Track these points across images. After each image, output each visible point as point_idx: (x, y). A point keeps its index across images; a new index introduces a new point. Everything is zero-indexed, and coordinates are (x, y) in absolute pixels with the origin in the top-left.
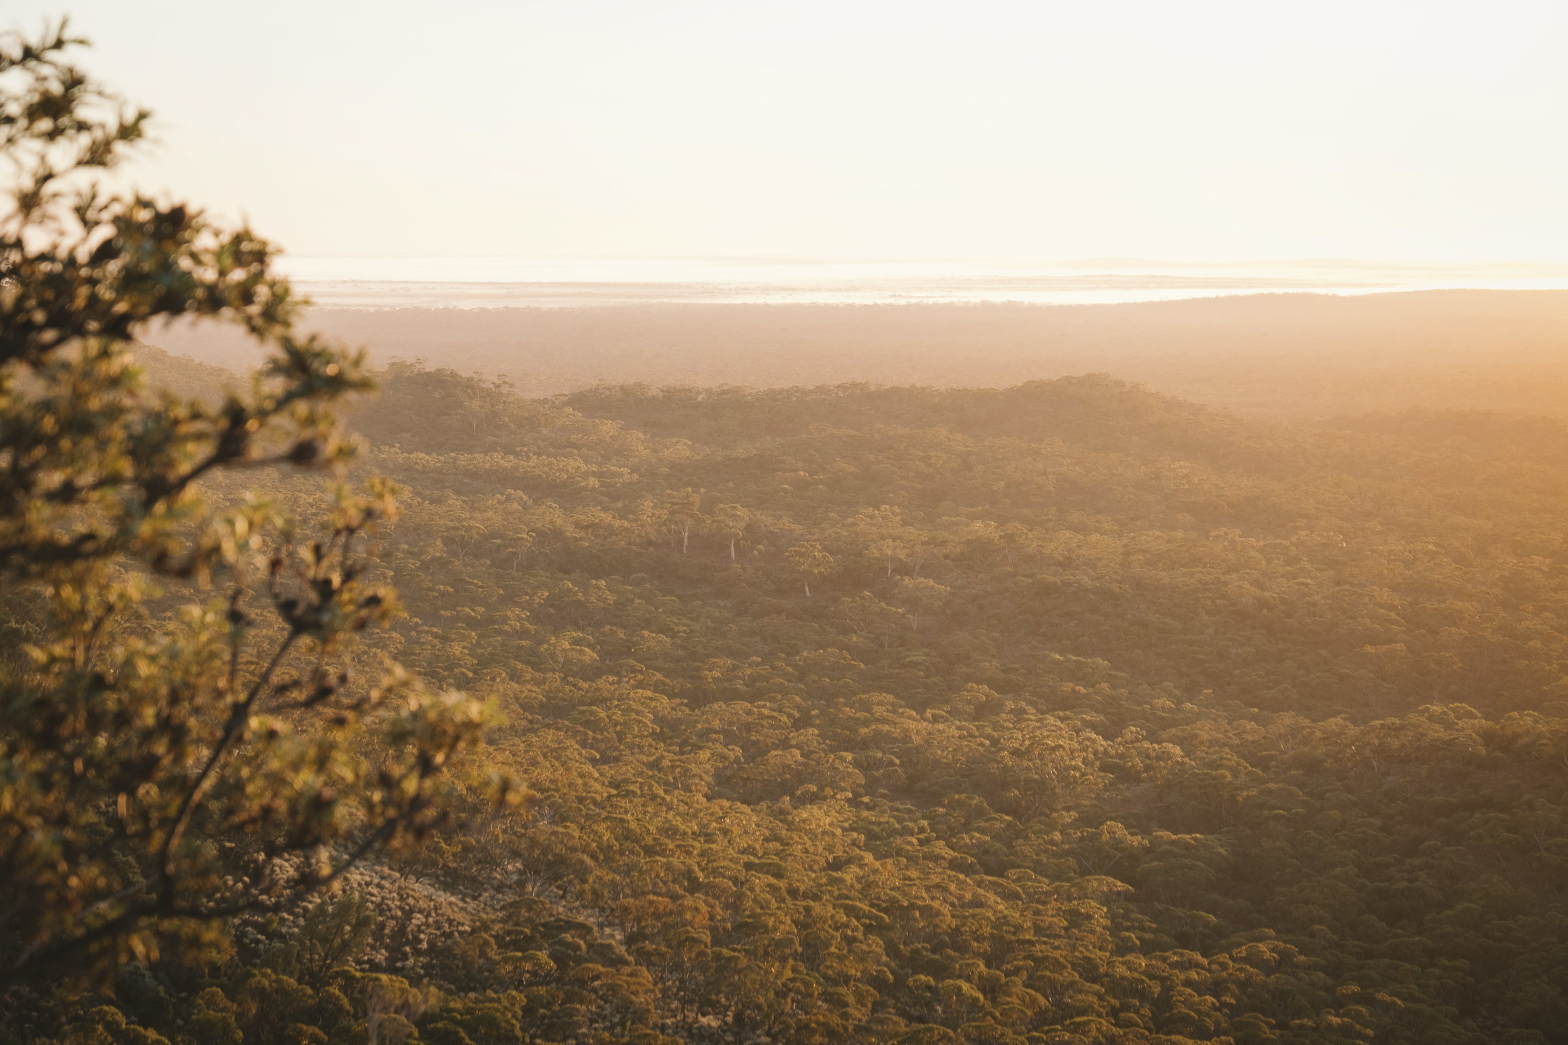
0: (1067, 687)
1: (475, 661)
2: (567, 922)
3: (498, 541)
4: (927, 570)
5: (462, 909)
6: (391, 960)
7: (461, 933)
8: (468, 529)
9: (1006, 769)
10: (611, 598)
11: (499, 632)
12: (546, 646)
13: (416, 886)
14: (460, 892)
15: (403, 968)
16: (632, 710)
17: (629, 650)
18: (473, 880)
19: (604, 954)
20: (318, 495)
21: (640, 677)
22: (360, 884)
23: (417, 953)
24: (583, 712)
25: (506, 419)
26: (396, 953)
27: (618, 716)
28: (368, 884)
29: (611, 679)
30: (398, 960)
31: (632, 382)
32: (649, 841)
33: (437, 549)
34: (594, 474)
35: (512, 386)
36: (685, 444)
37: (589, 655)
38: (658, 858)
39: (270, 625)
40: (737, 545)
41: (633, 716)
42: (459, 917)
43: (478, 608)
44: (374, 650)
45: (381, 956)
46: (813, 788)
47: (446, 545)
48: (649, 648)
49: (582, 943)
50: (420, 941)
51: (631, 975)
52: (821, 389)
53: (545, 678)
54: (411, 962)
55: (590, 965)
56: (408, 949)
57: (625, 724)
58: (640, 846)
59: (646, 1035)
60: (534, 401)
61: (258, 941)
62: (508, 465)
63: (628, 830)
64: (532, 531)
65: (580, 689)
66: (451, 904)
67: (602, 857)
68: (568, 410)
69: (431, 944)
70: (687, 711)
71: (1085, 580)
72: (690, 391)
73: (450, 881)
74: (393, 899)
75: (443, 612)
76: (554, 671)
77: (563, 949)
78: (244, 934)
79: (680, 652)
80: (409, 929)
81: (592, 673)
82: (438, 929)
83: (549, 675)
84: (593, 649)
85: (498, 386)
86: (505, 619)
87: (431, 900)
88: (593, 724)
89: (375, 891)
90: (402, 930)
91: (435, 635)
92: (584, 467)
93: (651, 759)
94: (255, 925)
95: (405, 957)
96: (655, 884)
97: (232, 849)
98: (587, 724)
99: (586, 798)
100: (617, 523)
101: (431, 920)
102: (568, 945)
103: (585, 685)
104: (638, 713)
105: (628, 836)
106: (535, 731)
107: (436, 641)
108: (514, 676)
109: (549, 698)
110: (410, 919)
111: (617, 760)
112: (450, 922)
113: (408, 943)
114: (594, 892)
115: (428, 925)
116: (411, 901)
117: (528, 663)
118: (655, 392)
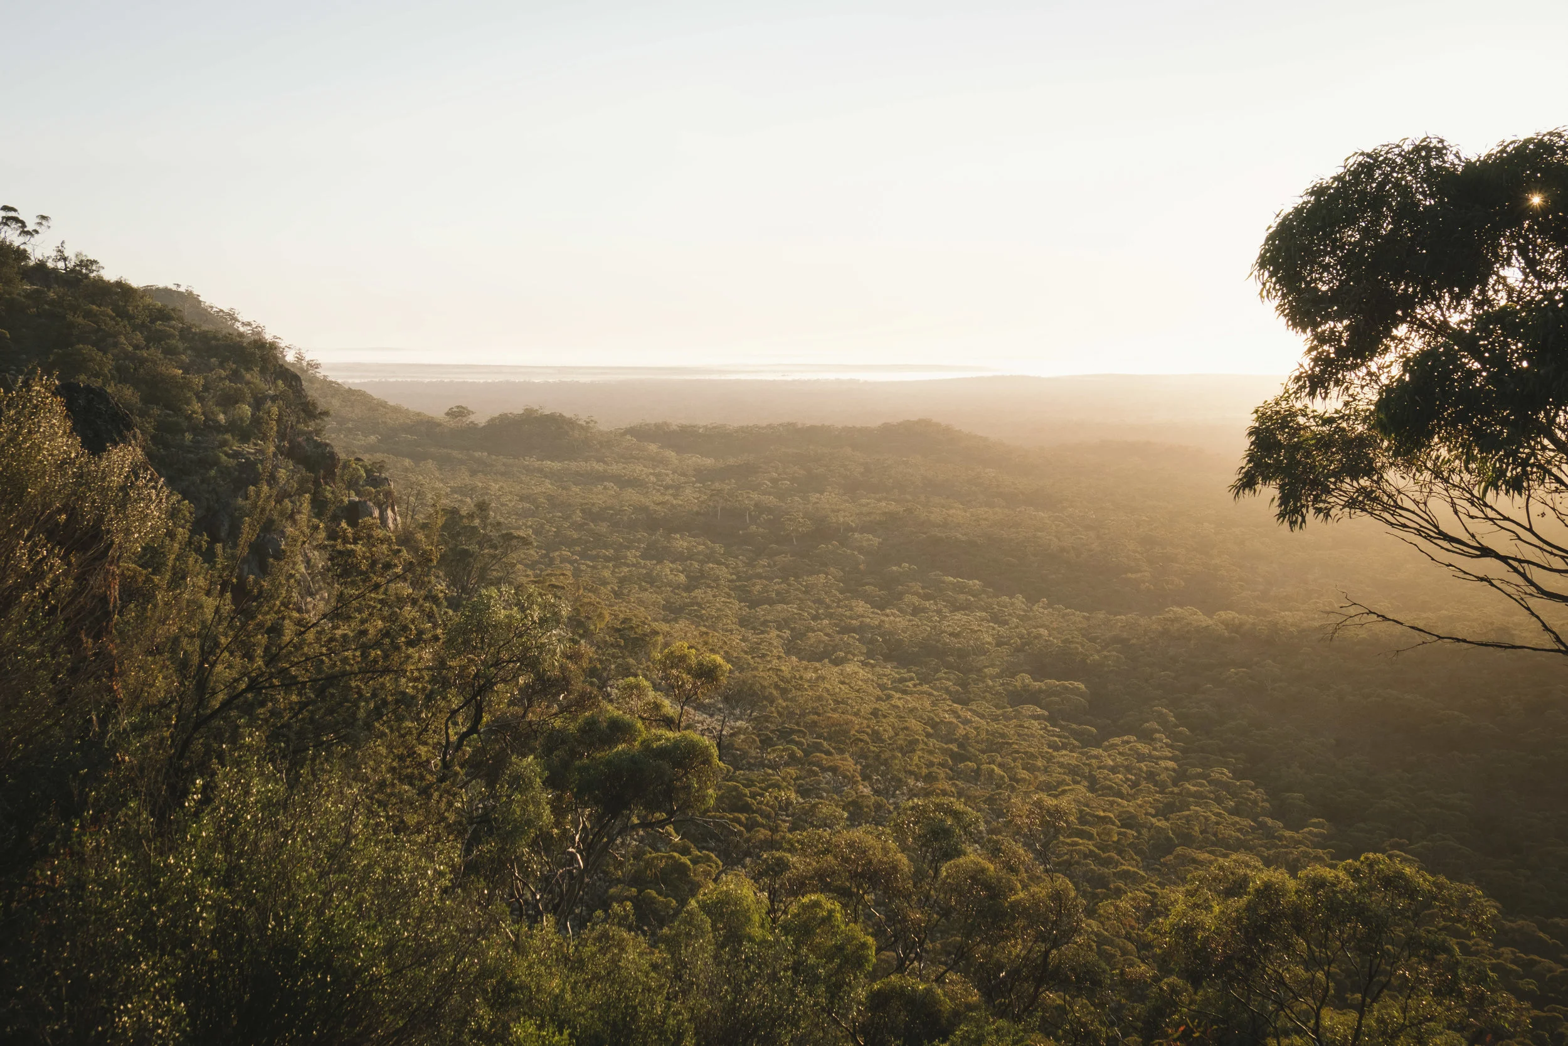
0: (962, 597)
3: (611, 512)
4: (864, 529)
8: (592, 505)
9: (946, 644)
11: (625, 564)
12: (655, 572)
17: (704, 575)
25: (595, 442)
29: (699, 591)
31: (660, 421)
33: (578, 517)
34: (651, 474)
35: (595, 422)
36: (699, 458)
37: (682, 578)
40: (750, 514)
46: (842, 654)
47: (582, 513)
52: (770, 426)
53: (661, 591)
57: (717, 618)
60: (608, 431)
62: (601, 469)
64: (627, 506)
65: (683, 597)
68: (628, 437)
70: (751, 610)
71: (959, 536)
72: (694, 426)
79: (734, 577)
81: (688, 589)
84: (683, 574)
85: (588, 423)
86: (626, 557)
91: (588, 566)
92: (645, 470)
100: (675, 502)
118: (675, 428)
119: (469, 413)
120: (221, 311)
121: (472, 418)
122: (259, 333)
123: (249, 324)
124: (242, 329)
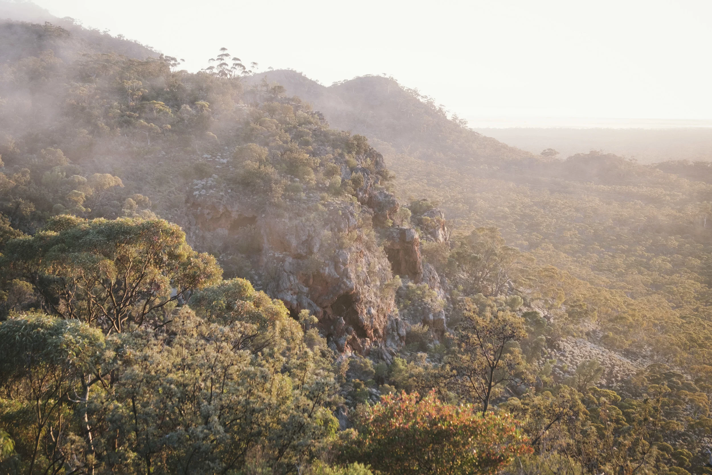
1: (625, 266)
2: (673, 373)
3: (633, 220)
5: (632, 365)
6: (608, 383)
7: (632, 374)
8: (621, 215)
10: (677, 244)
11: (634, 255)
12: (652, 261)
13: (615, 356)
14: (630, 358)
15: (612, 387)
16: (687, 288)
17: (684, 264)
18: (635, 353)
19: (688, 387)
20: (565, 201)
21: (689, 275)
22: (595, 354)
23: (617, 381)
24: (667, 288)
25: (634, 173)
26: (609, 381)
27: (681, 290)
28: (598, 354)
29: (677, 275)
30: (610, 383)
32: (700, 342)
33: (610, 222)
34: (668, 195)
35: (636, 160)
36: (703, 184)
37: (669, 266)
38: (704, 349)
39: (549, 250)
41: (687, 290)
42: (631, 368)
43: (625, 246)
44: (587, 260)
45: (604, 382)
47: (613, 221)
48: (692, 264)
49: (679, 382)
50: (618, 377)
51: (699, 396)
53: (652, 274)
54: (615, 384)
55: (684, 391)
56: (613, 379)
57: (684, 293)
58: (697, 344)
59: (707, 420)
60: (644, 166)
61: (560, 374)
62: (635, 191)
63: (692, 337)
64: (646, 216)
65: (665, 278)
66: (627, 363)
67: (683, 348)
68: (658, 170)
69: (622, 378)
70: (707, 289)
72: (705, 163)
73: (627, 354)
74: (607, 360)
75: (612, 247)
76: (655, 271)
77: (672, 384)
78: (555, 371)
79: (705, 266)
80: (614, 372)
81: (671, 273)
82: (624, 372)
83: (654, 272)
84: (670, 263)
85: (631, 160)
86: (636, 250)
87: (621, 361)
88: (671, 293)
89: (601, 357)
90: (611, 372)
92: (664, 192)
93: (695, 307)
94: (559, 367)
95: (613, 382)
96: (704, 360)
97: (550, 339)
98: (669, 292)
99: (674, 324)
100: (678, 214)
101: (621, 369)
102: (674, 382)
103: (668, 277)
104: (688, 289)
105: (692, 340)
106: (650, 295)
107: (610, 258)
108: (640, 273)
109: (654, 282)
110: (614, 368)
111: (681, 307)
112: (628, 370)
113: (613, 377)
114: (681, 361)
115: (620, 371)
116: (613, 361)
117: (645, 267)
118: (691, 163)
119: (556, 153)
120: (410, 89)
121: (558, 156)
122: (432, 103)
123: (426, 97)
124: (421, 100)
